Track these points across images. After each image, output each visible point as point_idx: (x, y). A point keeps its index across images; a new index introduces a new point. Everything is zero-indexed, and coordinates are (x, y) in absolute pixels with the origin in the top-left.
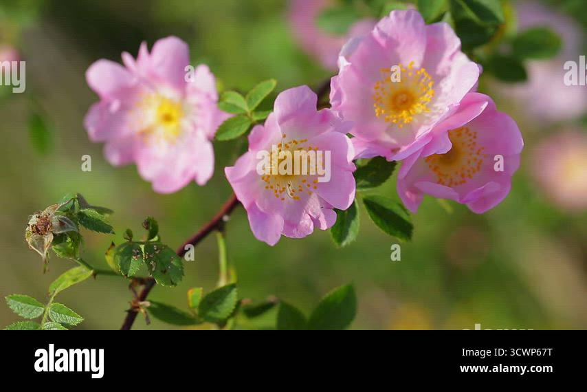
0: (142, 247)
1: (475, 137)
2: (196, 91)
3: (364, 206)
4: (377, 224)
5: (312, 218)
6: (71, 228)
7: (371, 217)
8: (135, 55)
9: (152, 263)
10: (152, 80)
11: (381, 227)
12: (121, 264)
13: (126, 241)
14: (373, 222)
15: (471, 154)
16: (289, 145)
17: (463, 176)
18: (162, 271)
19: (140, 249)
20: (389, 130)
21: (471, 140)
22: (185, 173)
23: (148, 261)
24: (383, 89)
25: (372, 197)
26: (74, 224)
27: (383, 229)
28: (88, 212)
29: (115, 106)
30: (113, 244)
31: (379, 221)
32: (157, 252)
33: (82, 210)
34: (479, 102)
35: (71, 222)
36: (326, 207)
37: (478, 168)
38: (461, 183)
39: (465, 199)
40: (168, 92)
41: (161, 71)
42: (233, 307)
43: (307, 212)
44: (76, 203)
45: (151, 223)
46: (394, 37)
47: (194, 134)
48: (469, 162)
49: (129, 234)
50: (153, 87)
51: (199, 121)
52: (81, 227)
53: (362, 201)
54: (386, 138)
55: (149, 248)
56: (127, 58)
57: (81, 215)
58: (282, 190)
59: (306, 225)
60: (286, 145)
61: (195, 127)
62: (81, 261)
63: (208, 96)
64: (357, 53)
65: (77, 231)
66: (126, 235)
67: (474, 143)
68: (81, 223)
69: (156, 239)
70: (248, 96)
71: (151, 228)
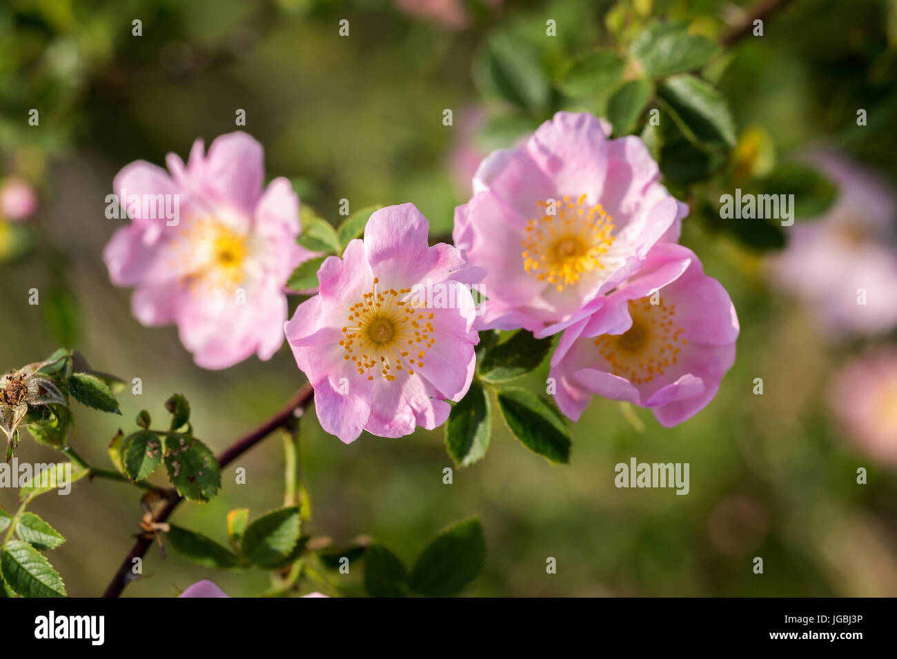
0: (163, 439)
1: (672, 313)
2: (269, 217)
3: (498, 405)
4: (516, 433)
5: (415, 412)
6: (57, 399)
7: (509, 422)
8: (185, 158)
9: (175, 464)
10: (208, 197)
11: (522, 439)
12: (129, 462)
13: (140, 429)
14: (510, 430)
15: (665, 338)
16: (383, 296)
17: (650, 370)
18: (189, 478)
19: (159, 442)
20: (546, 294)
21: (665, 317)
22: (244, 341)
23: (169, 460)
24: (539, 232)
25: (513, 393)
26: (61, 393)
27: (524, 441)
28: (84, 377)
29: (152, 235)
30: (120, 433)
31: (520, 430)
32: (185, 449)
33: (75, 375)
34: (678, 259)
35: (58, 390)
36: (438, 397)
37: (675, 360)
38: (646, 381)
39: (650, 401)
40: (230, 216)
41: (221, 184)
42: (293, 544)
43: (408, 403)
44: (70, 363)
45: (179, 403)
46: (560, 154)
47: (264, 283)
48: (662, 351)
49: (145, 418)
50: (209, 209)
51: (271, 262)
52: (72, 399)
53: (496, 398)
54: (540, 304)
55: (172, 440)
56: (174, 161)
57: (74, 382)
58: (369, 364)
59: (405, 422)
60: (379, 296)
61: (266, 271)
62: (70, 451)
63: (286, 226)
64: (505, 176)
65: (65, 405)
66: (141, 419)
67: (670, 323)
68: (73, 394)
69: (184, 429)
70: (341, 229)
71: (177, 411)
